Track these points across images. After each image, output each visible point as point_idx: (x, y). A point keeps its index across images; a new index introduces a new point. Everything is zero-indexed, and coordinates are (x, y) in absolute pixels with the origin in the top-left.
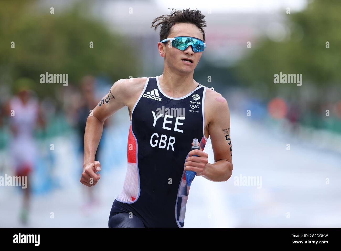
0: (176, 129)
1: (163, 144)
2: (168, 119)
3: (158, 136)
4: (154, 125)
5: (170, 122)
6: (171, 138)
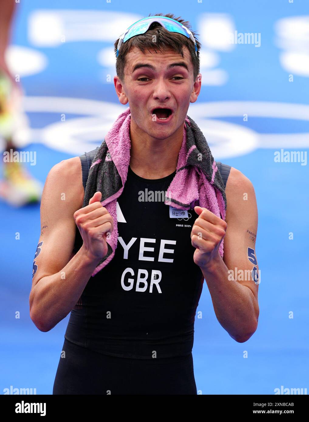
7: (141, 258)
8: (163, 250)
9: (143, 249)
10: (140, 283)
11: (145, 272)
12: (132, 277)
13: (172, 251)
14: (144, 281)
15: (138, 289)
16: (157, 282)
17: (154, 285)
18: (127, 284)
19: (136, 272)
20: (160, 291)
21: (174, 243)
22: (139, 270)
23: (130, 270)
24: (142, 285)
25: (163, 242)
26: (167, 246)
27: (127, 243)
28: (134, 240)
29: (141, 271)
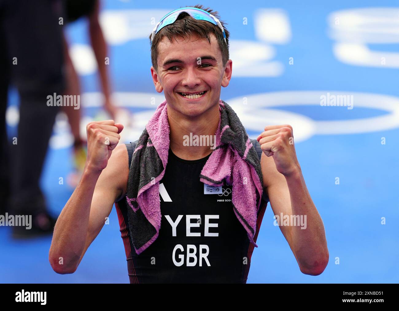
7: (189, 234)
8: (207, 225)
9: (189, 225)
10: (190, 258)
11: (194, 247)
12: (182, 253)
13: (216, 225)
14: (193, 255)
15: (189, 264)
16: (205, 256)
17: (203, 259)
18: (178, 260)
19: (185, 248)
20: (209, 265)
21: (217, 217)
22: (188, 246)
23: (179, 246)
24: (192, 260)
25: (207, 217)
26: (211, 221)
27: (174, 221)
28: (180, 217)
29: (189, 247)
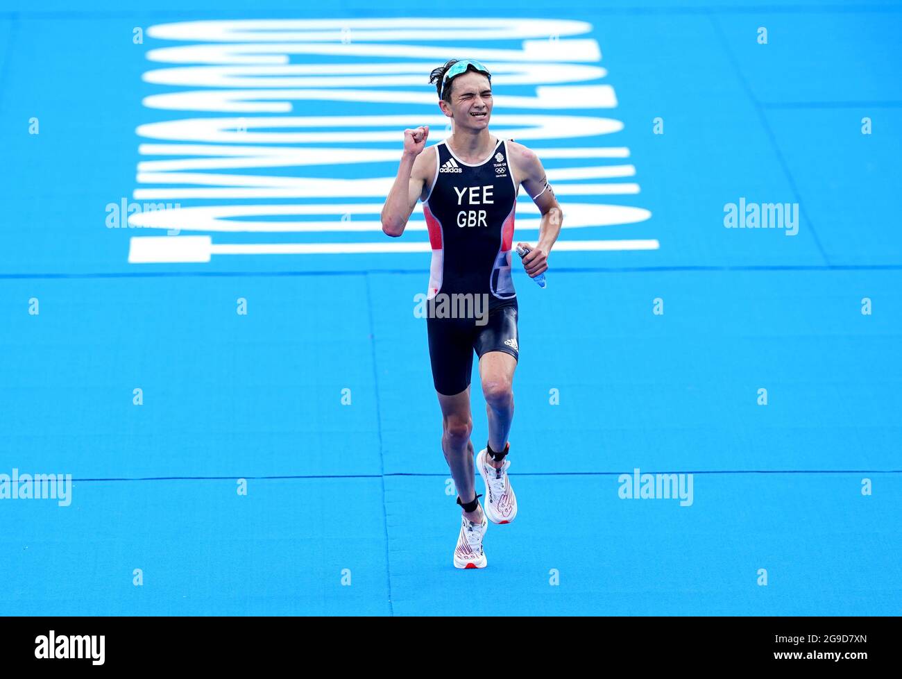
0: (485, 201)
1: (472, 222)
2: (474, 192)
3: (465, 215)
4: (460, 203)
5: (477, 195)
6: (480, 212)
